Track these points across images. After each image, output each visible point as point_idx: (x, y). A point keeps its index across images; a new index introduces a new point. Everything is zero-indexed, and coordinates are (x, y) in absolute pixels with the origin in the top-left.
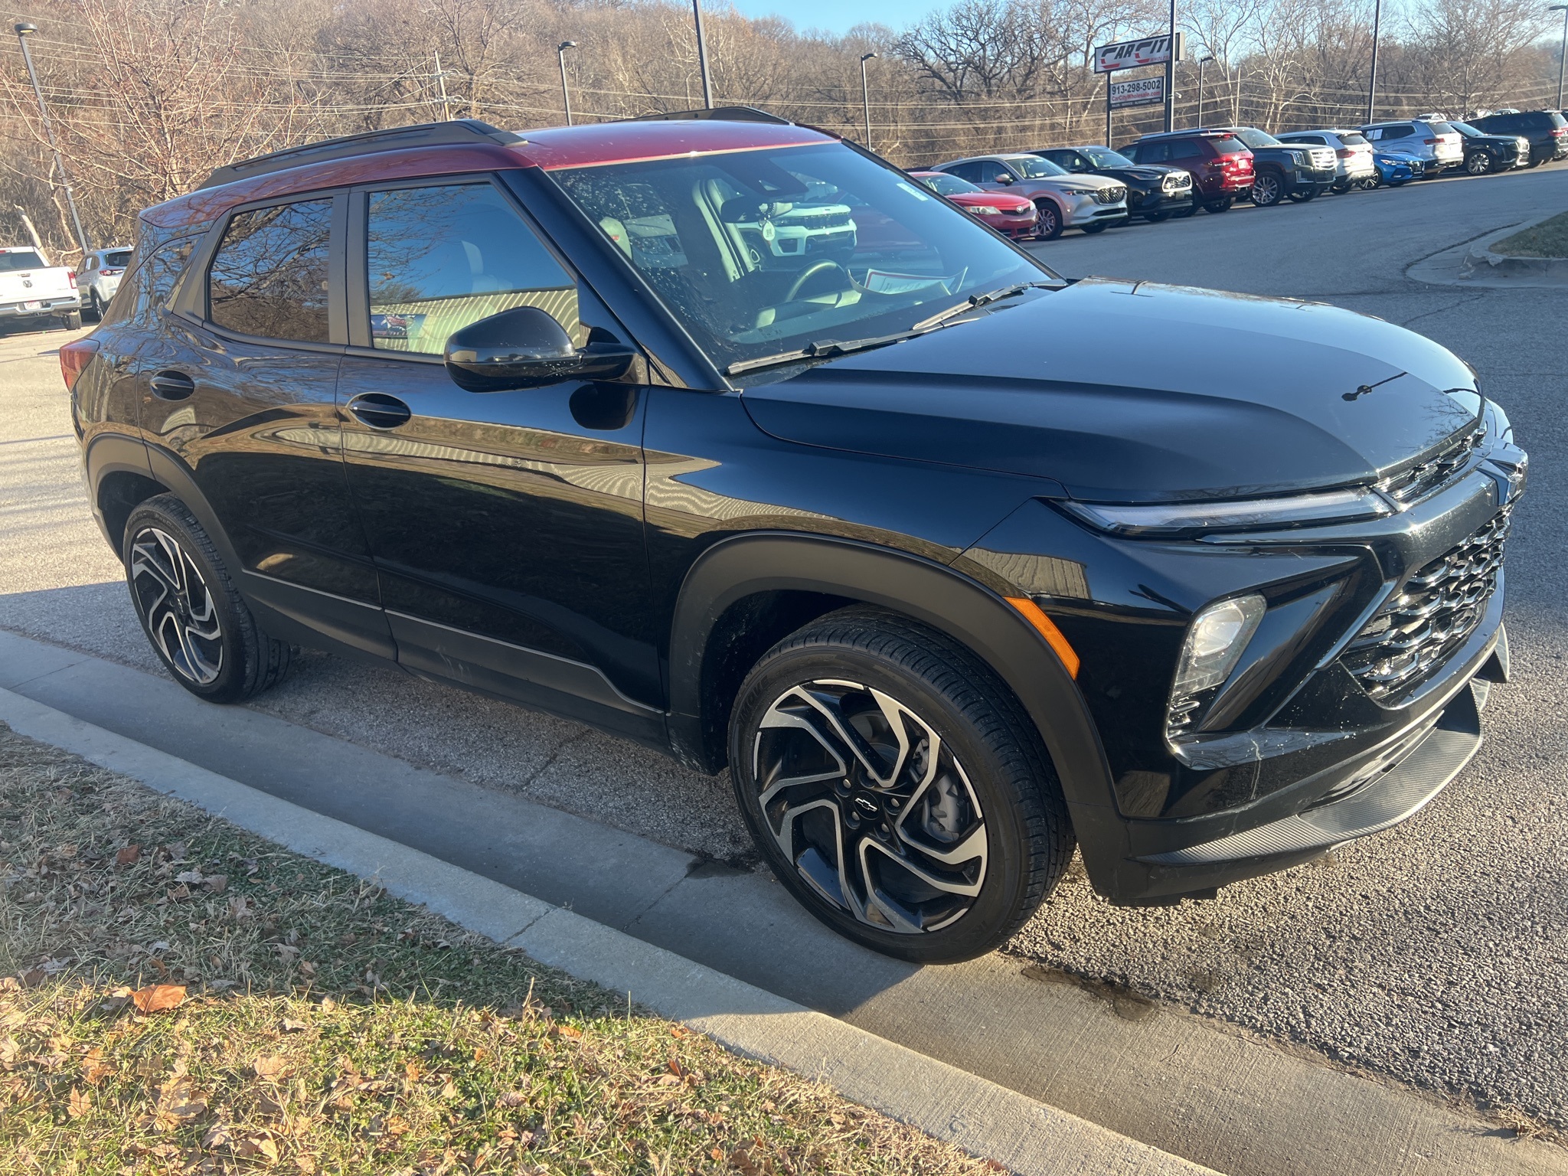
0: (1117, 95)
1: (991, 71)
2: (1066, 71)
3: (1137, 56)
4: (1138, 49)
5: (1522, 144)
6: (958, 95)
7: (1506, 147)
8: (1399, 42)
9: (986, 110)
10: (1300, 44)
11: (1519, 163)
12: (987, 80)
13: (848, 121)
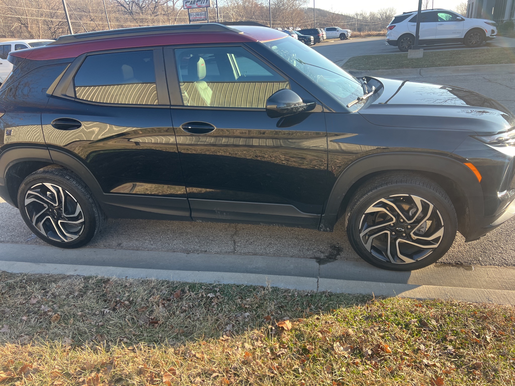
0: (192, 17)
1: (142, 5)
2: (168, 7)
3: (197, 4)
4: (197, 2)
5: (312, 38)
6: (131, 13)
7: (308, 39)
8: (264, 5)
9: (142, 19)
10: (237, 4)
11: (312, 44)
12: (141, 8)
13: (92, 20)
